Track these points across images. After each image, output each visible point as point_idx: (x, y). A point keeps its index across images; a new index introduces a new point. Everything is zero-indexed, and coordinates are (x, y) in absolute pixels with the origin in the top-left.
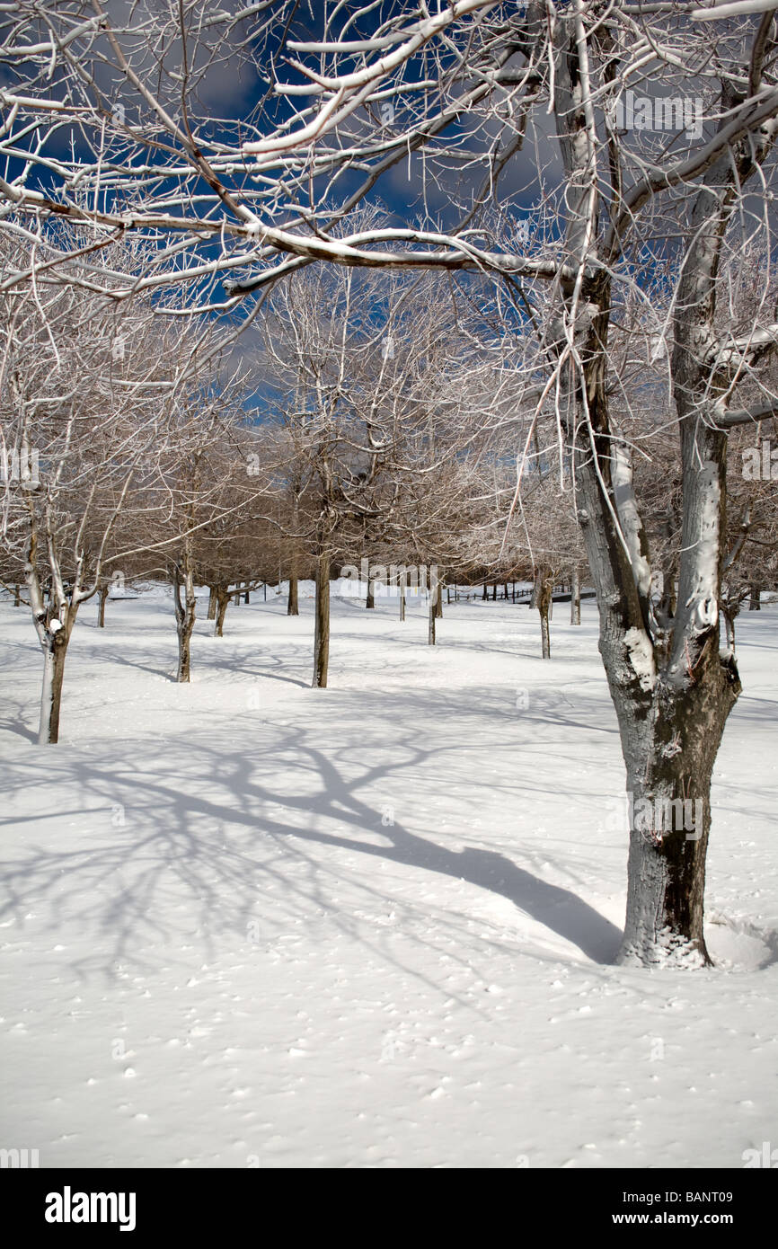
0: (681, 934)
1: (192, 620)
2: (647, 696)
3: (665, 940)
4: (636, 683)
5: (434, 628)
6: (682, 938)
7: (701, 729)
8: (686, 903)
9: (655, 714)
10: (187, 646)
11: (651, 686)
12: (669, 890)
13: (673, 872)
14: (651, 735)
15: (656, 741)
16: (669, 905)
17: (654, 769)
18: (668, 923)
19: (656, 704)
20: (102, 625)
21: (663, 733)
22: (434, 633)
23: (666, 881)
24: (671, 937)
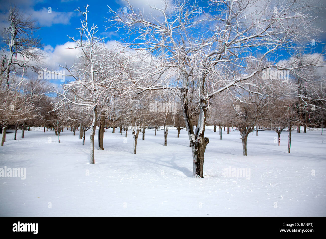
0: (198, 175)
1: (167, 134)
2: (194, 143)
3: (196, 176)
4: (192, 141)
5: (221, 136)
6: (198, 176)
7: (201, 147)
8: (199, 171)
9: (195, 145)
10: (166, 139)
11: (194, 142)
12: (197, 169)
13: (197, 167)
14: (194, 148)
15: (195, 149)
16: (197, 171)
17: (195, 153)
18: (197, 173)
19: (195, 144)
20: (156, 135)
21: (196, 148)
22: (221, 137)
23: (196, 168)
24: (197, 175)
